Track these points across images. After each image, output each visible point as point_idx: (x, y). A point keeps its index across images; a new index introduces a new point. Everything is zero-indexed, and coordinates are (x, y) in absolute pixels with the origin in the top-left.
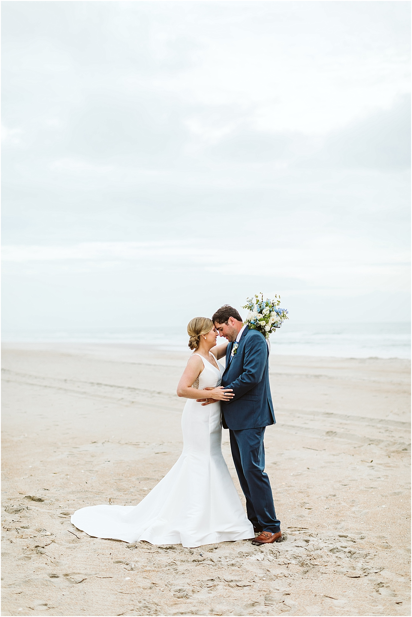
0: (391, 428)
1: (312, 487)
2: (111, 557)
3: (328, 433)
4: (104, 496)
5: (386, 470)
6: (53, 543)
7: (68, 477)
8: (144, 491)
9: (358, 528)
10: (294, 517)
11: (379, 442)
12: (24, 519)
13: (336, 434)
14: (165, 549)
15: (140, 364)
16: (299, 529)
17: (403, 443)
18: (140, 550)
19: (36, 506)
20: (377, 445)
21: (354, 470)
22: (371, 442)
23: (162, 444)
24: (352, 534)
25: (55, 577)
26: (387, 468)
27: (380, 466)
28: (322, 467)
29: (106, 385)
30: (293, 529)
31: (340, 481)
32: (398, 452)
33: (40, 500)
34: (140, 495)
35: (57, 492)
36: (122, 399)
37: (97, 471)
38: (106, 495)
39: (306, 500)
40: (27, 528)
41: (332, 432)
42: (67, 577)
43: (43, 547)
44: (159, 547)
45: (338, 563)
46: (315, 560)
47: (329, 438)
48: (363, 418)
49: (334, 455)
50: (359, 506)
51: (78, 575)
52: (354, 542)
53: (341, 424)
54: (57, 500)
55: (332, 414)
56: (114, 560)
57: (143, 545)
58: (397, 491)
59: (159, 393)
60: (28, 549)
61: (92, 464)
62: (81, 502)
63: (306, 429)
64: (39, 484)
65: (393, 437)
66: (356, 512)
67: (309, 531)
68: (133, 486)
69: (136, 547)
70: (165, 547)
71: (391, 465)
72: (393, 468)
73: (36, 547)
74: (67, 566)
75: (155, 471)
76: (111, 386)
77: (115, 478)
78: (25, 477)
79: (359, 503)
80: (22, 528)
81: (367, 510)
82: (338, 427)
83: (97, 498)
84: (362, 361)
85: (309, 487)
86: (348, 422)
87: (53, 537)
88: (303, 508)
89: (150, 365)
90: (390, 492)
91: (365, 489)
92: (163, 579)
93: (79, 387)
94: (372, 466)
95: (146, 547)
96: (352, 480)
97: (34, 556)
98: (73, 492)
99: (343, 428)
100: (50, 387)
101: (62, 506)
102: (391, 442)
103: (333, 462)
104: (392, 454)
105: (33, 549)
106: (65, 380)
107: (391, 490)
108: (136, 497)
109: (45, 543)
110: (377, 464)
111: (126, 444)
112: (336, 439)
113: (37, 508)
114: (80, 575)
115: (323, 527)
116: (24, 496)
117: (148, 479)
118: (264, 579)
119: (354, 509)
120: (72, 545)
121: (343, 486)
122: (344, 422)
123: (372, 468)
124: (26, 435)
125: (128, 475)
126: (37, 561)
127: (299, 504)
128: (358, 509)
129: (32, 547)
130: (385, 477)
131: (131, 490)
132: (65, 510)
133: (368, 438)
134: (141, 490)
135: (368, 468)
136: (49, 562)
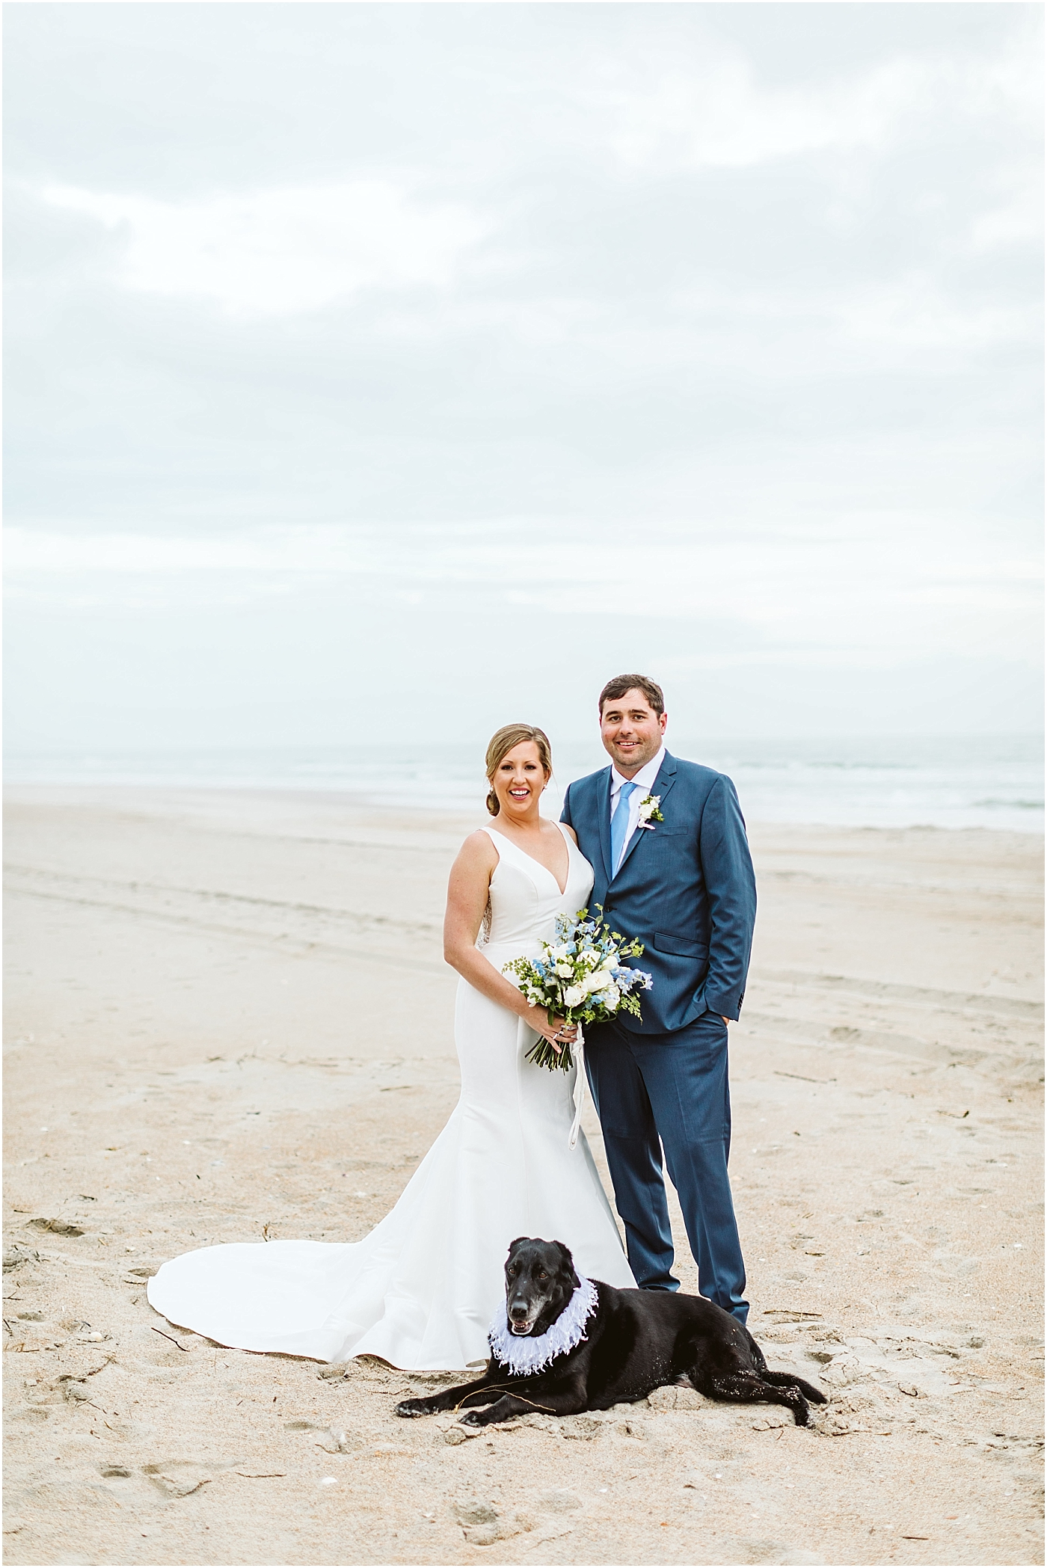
0: (1003, 1017)
1: (815, 1188)
2: (276, 1409)
3: (835, 1031)
4: (249, 1218)
5: (1006, 1138)
6: (110, 1365)
7: (149, 1160)
8: (358, 1201)
9: (960, 1313)
10: (778, 1280)
11: (979, 1056)
12: (27, 1288)
13: (859, 1036)
14: (428, 1380)
15: (324, 842)
16: (795, 1317)
18: (359, 1384)
19: (60, 1250)
20: (972, 1066)
21: (920, 1137)
22: (956, 1057)
23: (399, 1064)
24: (945, 1332)
25: (118, 1474)
26: (1010, 1133)
27: (989, 1127)
28: (833, 1130)
29: (240, 899)
30: (780, 1317)
31: (887, 1172)
32: (1030, 1087)
33: (72, 1231)
34: (347, 1212)
35: (117, 1206)
36: (284, 936)
37: (226, 1143)
38: (254, 1215)
39: (804, 1227)
40: (36, 1318)
41: (846, 1029)
42: (154, 1476)
43: (83, 1381)
44: (412, 1377)
45: (921, 1425)
46: (853, 1415)
47: (840, 1045)
48: (924, 991)
49: (861, 1095)
50: (951, 1245)
51: (184, 1469)
52: (955, 1356)
53: (867, 1006)
54: (120, 1230)
55: (841, 978)
56: (284, 1420)
57: (366, 1370)
59: (380, 920)
60: (39, 1386)
61: (210, 1121)
62: (185, 1237)
63: (777, 1020)
64: (68, 1181)
65: (1009, 1042)
66: (944, 1263)
67: (825, 1324)
68: (327, 1185)
69: (346, 1376)
70: (428, 1376)
71: (1020, 1123)
72: (1024, 1133)
73: (64, 1379)
74: (152, 1438)
75: (384, 1141)
76: (254, 902)
77: (275, 1163)
78: (28, 1161)
79: (949, 1237)
80: (21, 1317)
81: (975, 1259)
82: (861, 1016)
83: (230, 1224)
84: (895, 834)
85: (807, 1187)
86: (885, 1001)
87: (109, 1347)
88: (799, 1252)
89: (349, 844)
90: (1028, 1202)
91: (959, 1194)
92: (429, 1480)
93: (168, 903)
94: (968, 1128)
95: (373, 1375)
96: (920, 1168)
97: (57, 1409)
98: (162, 1207)
99: (874, 1018)
100: (92, 904)
101: (132, 1249)
102: (1009, 1057)
103: (861, 1116)
104: (1016, 1092)
105: (54, 1385)
106: (134, 886)
107: (1029, 1198)
108: (336, 1220)
109: (88, 1367)
110: (981, 1120)
111: (302, 1062)
112: (860, 1049)
113: (63, 1256)
114: (191, 1469)
115: (862, 1309)
116: (28, 1221)
117: (367, 1165)
118: (718, 1476)
119: (937, 1254)
120: (164, 1370)
121: (898, 1185)
122: (875, 1000)
123: (967, 1132)
124: (32, 1038)
125: (312, 1154)
126: (65, 1425)
127: (786, 1240)
128: (948, 1256)
129: (52, 1380)
130: (1008, 1159)
131: (322, 1199)
132: (143, 1262)
133: (945, 1047)
134: (350, 1198)
135: (959, 1134)
136: (100, 1428)
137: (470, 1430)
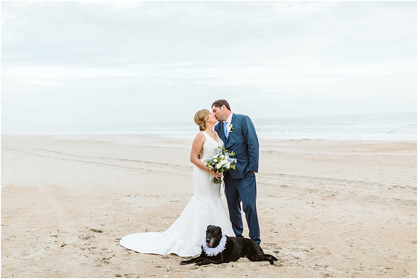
0: (323, 182)
1: (276, 219)
2: (153, 264)
3: (282, 186)
4: (142, 228)
5: (322, 208)
6: (114, 257)
7: (116, 217)
8: (167, 224)
9: (309, 243)
10: (267, 238)
11: (316, 191)
12: (92, 243)
13: (288, 187)
14: (187, 258)
15: (150, 147)
16: (271, 245)
17: (332, 192)
18: (171, 259)
19: (98, 235)
20: (315, 193)
21: (302, 208)
22: (311, 191)
23: (174, 196)
24: (305, 247)
25: (119, 276)
26: (323, 207)
27: (318, 206)
28: (281, 207)
30: (267, 245)
31: (293, 216)
32: (329, 197)
33: (100, 232)
34: (165, 227)
35: (110, 227)
36: (142, 169)
37: (134, 214)
38: (143, 228)
39: (273, 227)
40: (95, 248)
41: (285, 185)
42: (127, 276)
43: (108, 259)
44: (183, 258)
46: (284, 262)
47: (283, 189)
48: (304, 177)
49: (288, 200)
50: (308, 230)
51: (133, 275)
52: (308, 251)
53: (290, 180)
54: (112, 231)
55: (283, 174)
56: (155, 266)
57: (172, 256)
58: (331, 220)
60: (98, 260)
61: (129, 209)
62: (127, 232)
63: (267, 184)
64: (97, 222)
65: (324, 188)
66: (306, 234)
67: (278, 246)
68: (159, 222)
69: (168, 258)
70: (186, 257)
71: (326, 205)
72: (327, 207)
73: (104, 259)
74: (125, 269)
75: (172, 213)
76: (134, 161)
77: (146, 217)
78: (87, 218)
79: (307, 228)
80: (92, 248)
81: (313, 232)
82: (288, 183)
83: (137, 230)
84: (299, 141)
85: (274, 219)
86: (294, 179)
87: (113, 253)
88: (272, 232)
89: (157, 147)
91: (310, 220)
92: (188, 276)
93: (111, 162)
94: (313, 206)
95: (174, 257)
96: (301, 215)
97: (103, 264)
98: (121, 227)
99: (291, 183)
100: (92, 162)
101: (115, 235)
102: (324, 191)
103: (287, 204)
104: (325, 198)
105: (102, 260)
106: (102, 158)
107: (327, 220)
108: (162, 228)
109: (109, 257)
110: (316, 204)
111: (150, 196)
112: (288, 190)
113: (99, 236)
114: (135, 275)
115: (286, 243)
116: (90, 229)
117: (168, 217)
118: (253, 274)
119: (304, 232)
120: (126, 257)
121: (296, 219)
122: (292, 179)
123: (313, 207)
125: (155, 215)
126: (105, 268)
127: (269, 230)
128: (307, 232)
129: (101, 259)
130: (323, 212)
131: (158, 224)
132: (118, 237)
133: (309, 189)
134: (165, 224)
135: (311, 207)
136: (113, 268)
137: (197, 267)
